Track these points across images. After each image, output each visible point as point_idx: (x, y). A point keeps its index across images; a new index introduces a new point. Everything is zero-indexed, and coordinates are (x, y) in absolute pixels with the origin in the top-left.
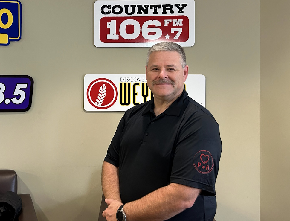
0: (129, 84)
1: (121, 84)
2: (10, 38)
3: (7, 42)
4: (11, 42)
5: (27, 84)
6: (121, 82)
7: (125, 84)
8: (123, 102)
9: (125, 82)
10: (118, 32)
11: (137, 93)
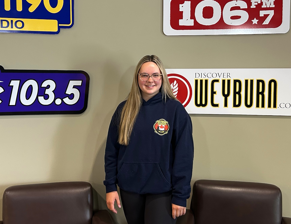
0: (206, 81)
1: (196, 81)
2: (60, 25)
3: (56, 30)
4: (61, 30)
5: (81, 81)
6: (196, 79)
7: (201, 81)
8: (199, 103)
9: (201, 79)
10: (193, 17)
11: (215, 92)
